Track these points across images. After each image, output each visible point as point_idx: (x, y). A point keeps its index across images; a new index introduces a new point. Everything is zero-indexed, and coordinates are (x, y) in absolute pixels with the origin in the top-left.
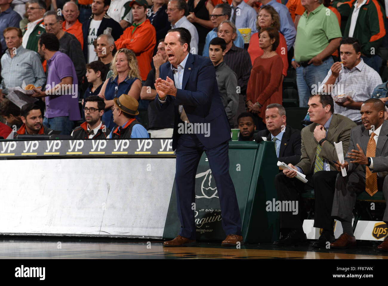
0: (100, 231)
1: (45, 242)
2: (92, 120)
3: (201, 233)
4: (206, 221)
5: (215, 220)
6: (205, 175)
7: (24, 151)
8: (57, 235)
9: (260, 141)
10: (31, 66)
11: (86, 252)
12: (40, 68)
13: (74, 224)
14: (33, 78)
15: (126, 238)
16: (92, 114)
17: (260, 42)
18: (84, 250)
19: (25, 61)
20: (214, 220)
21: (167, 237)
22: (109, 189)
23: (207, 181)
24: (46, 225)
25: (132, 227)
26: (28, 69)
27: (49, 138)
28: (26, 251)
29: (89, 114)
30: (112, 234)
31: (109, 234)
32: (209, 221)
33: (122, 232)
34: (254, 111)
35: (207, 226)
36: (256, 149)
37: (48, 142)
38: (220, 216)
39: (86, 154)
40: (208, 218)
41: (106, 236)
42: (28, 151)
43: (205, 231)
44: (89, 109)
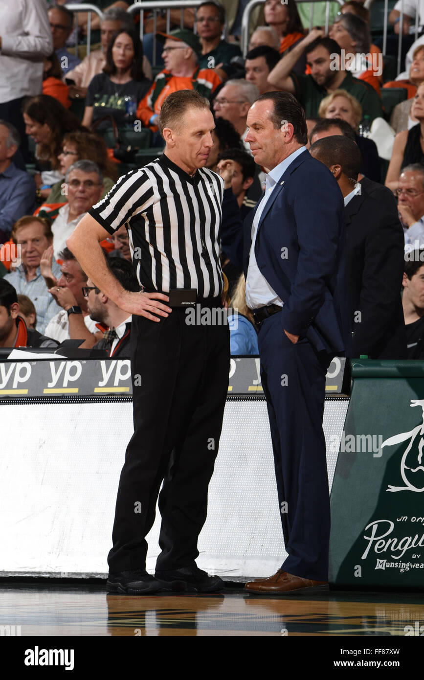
1: (47, 592)
4: (414, 543)
6: (411, 438)
15: (231, 582)
23: (415, 451)
24: (50, 553)
25: (245, 557)
32: (420, 544)
33: (221, 570)
40: (417, 536)
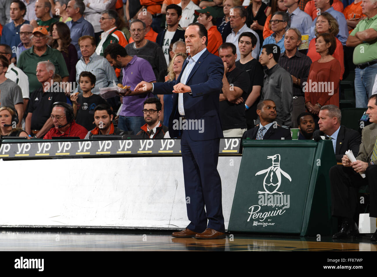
0: (169, 224)
2: (152, 121)
3: (264, 226)
4: (269, 215)
5: (277, 214)
6: (267, 172)
7: (99, 150)
8: (129, 228)
9: (319, 140)
10: (104, 71)
11: (156, 244)
12: (113, 73)
13: (145, 218)
14: (106, 82)
16: (152, 115)
17: (317, 47)
18: (155, 242)
19: (99, 66)
20: (275, 214)
21: (232, 230)
22: (177, 185)
23: (269, 177)
24: (119, 219)
26: (102, 75)
27: (121, 138)
28: (102, 243)
29: (149, 115)
30: (180, 227)
31: (178, 227)
32: (271, 215)
34: (314, 111)
35: (269, 220)
36: (314, 147)
37: (120, 141)
38: (281, 210)
39: (155, 153)
40: (270, 212)
41: (175, 229)
42: (103, 150)
43: (267, 224)
44: (148, 111)
